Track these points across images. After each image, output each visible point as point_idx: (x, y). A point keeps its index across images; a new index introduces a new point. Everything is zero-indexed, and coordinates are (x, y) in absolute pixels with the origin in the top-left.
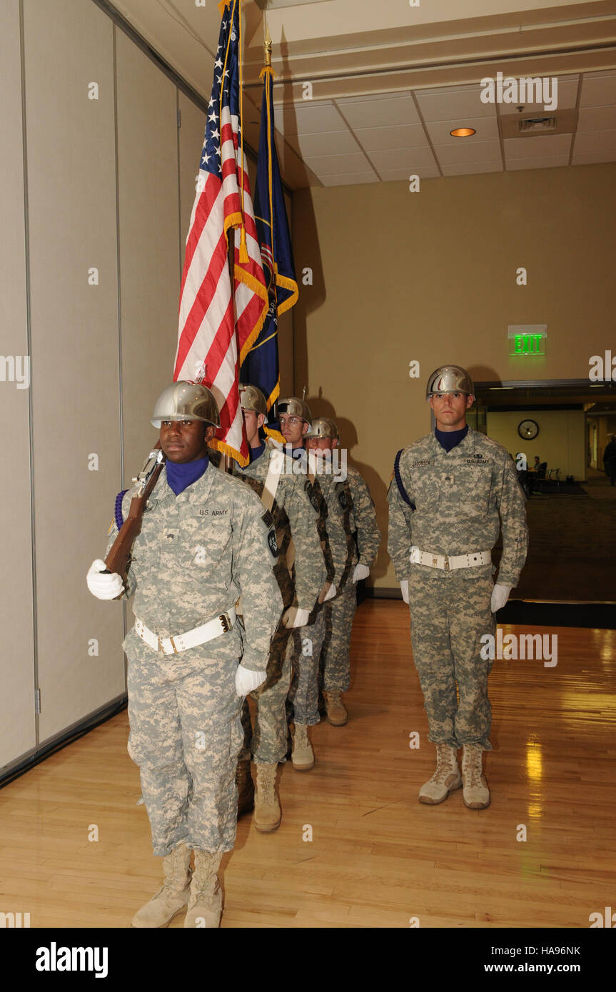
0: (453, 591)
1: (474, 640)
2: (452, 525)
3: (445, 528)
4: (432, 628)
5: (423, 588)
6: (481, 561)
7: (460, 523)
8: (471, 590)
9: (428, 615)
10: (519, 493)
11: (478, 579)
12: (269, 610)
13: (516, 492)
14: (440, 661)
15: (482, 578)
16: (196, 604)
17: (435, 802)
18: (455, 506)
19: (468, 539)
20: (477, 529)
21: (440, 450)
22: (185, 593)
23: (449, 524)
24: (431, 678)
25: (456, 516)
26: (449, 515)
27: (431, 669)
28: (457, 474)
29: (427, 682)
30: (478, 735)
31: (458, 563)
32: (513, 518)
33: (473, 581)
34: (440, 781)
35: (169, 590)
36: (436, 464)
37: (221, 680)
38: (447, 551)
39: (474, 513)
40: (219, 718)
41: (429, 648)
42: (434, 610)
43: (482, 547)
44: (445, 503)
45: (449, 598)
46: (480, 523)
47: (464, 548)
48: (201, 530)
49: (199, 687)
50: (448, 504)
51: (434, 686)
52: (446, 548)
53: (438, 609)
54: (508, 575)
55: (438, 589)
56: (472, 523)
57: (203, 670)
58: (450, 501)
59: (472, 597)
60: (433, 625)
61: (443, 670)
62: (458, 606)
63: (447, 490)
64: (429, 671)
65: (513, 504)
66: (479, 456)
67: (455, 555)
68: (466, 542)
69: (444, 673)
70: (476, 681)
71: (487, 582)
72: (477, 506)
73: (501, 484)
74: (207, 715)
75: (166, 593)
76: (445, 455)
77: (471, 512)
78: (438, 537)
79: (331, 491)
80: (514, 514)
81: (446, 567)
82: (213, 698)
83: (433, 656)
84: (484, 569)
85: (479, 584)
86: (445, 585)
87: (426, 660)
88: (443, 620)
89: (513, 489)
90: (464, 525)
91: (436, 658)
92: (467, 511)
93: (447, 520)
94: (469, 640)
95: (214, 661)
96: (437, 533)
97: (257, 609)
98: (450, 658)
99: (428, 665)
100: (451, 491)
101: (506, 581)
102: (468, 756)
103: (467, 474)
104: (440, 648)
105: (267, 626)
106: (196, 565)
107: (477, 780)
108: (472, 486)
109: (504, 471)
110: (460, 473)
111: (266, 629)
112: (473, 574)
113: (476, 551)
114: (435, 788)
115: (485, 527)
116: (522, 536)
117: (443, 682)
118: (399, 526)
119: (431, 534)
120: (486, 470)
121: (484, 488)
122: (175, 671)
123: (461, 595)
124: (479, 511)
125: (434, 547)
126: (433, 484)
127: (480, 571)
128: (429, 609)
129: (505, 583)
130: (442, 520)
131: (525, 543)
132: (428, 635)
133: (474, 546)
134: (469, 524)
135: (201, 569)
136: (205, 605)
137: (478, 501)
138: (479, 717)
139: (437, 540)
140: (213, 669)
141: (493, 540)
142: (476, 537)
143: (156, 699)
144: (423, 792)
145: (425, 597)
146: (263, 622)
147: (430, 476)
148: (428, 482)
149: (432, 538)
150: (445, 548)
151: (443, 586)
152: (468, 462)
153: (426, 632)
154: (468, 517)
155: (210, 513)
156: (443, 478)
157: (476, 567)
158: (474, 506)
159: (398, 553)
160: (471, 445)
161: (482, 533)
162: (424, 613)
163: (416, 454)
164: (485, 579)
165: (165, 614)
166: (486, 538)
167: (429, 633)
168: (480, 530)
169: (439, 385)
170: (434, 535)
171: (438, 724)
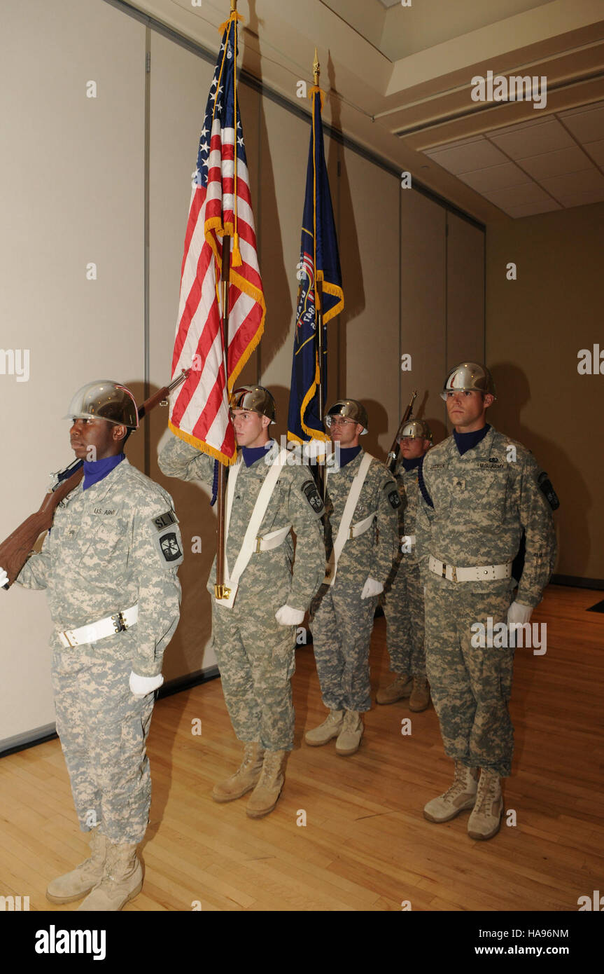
0: (459, 605)
1: (480, 660)
2: (461, 534)
3: (455, 537)
4: (441, 641)
5: (434, 598)
6: (493, 575)
7: (469, 532)
8: (480, 606)
9: (438, 627)
10: (541, 502)
11: (488, 595)
12: (155, 615)
13: (536, 501)
14: (454, 675)
15: (494, 594)
16: (82, 602)
17: (437, 821)
18: (465, 514)
19: (478, 550)
20: (490, 540)
21: (454, 453)
22: (75, 590)
23: (458, 532)
24: (442, 692)
25: (465, 524)
26: (458, 523)
27: (441, 683)
28: (469, 479)
29: (437, 696)
30: (492, 760)
31: (466, 575)
32: (532, 530)
33: (482, 597)
34: (450, 798)
35: (63, 585)
36: (450, 467)
37: (108, 680)
38: (455, 562)
39: (485, 523)
40: (104, 718)
41: (440, 661)
42: (443, 623)
43: (494, 560)
44: (456, 510)
45: (455, 612)
46: (493, 533)
47: (473, 559)
48: (93, 528)
49: (86, 684)
50: (459, 511)
51: (445, 701)
52: (455, 558)
53: (446, 622)
54: (526, 593)
55: (446, 602)
56: (484, 533)
57: (89, 668)
58: (461, 507)
59: (480, 614)
60: (442, 638)
61: (456, 686)
62: (465, 621)
63: (459, 496)
64: (439, 685)
65: (533, 514)
66: (494, 460)
67: (464, 567)
68: (475, 553)
69: (457, 689)
70: (483, 704)
71: (499, 599)
72: (489, 515)
73: (518, 491)
74: (93, 713)
75: (60, 587)
76: (459, 458)
77: (482, 521)
78: (447, 546)
79: (380, 490)
80: (533, 525)
81: (454, 579)
82: (98, 698)
83: (444, 670)
84: (496, 585)
85: (489, 600)
86: (452, 597)
87: (436, 673)
88: (452, 634)
89: (533, 497)
90: (474, 535)
91: (448, 672)
92: (477, 520)
93: (457, 528)
94: (477, 660)
95: (100, 661)
96: (447, 541)
97: (143, 613)
98: (464, 674)
99: (437, 679)
100: (462, 496)
101: (523, 600)
102: (483, 778)
103: (479, 479)
104: (451, 663)
105: (150, 631)
106: (84, 564)
107: (487, 807)
108: (483, 492)
109: (522, 477)
110: (473, 478)
111: (149, 635)
112: (483, 589)
113: (487, 564)
114: (441, 805)
115: (500, 539)
116: (544, 551)
117: (456, 698)
118: (424, 530)
119: (441, 541)
120: (501, 475)
121: (497, 495)
122: (69, 665)
123: (468, 611)
124: (491, 520)
125: (443, 555)
126: (445, 489)
127: (491, 586)
128: (438, 621)
129: (523, 602)
130: (451, 527)
131: (546, 560)
132: (437, 647)
133: (485, 559)
134: (481, 533)
135: (90, 569)
136: (91, 603)
137: (490, 509)
138: (493, 741)
139: (446, 549)
140: (100, 668)
141: (509, 553)
142: (487, 549)
143: (63, 687)
144: (429, 808)
145: (435, 608)
146: (148, 627)
147: (443, 480)
148: (441, 486)
149: (441, 546)
150: (453, 558)
151: (451, 599)
152: (482, 466)
153: (436, 644)
154: (477, 526)
155: (103, 512)
156: (455, 483)
157: (487, 582)
158: (485, 514)
159: (422, 558)
160: (487, 447)
161: (496, 544)
162: (434, 624)
163: (435, 456)
164: (497, 595)
165: (58, 608)
166: (500, 550)
167: (439, 646)
168: (495, 541)
169: (452, 382)
170: (444, 543)
171: (450, 741)
